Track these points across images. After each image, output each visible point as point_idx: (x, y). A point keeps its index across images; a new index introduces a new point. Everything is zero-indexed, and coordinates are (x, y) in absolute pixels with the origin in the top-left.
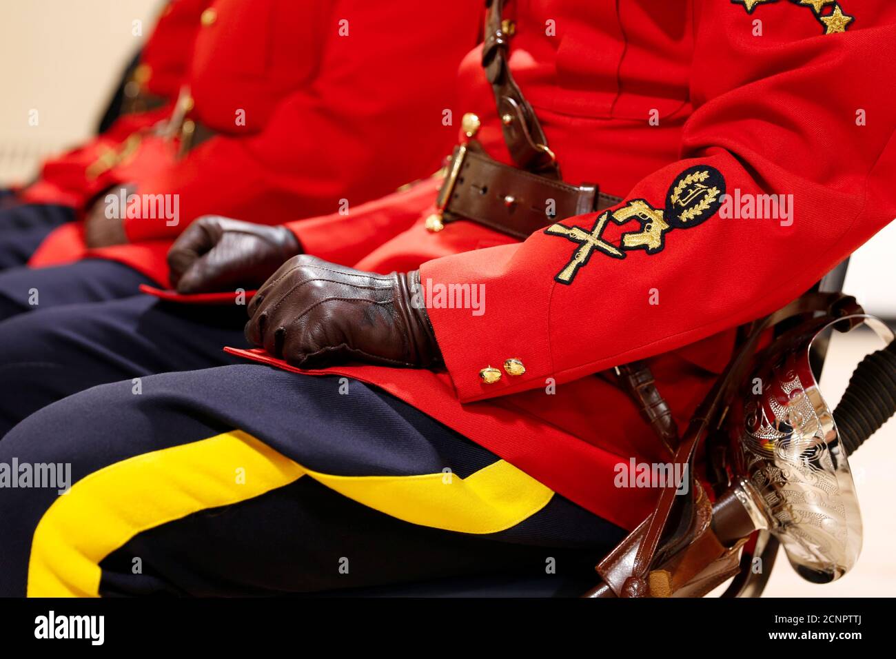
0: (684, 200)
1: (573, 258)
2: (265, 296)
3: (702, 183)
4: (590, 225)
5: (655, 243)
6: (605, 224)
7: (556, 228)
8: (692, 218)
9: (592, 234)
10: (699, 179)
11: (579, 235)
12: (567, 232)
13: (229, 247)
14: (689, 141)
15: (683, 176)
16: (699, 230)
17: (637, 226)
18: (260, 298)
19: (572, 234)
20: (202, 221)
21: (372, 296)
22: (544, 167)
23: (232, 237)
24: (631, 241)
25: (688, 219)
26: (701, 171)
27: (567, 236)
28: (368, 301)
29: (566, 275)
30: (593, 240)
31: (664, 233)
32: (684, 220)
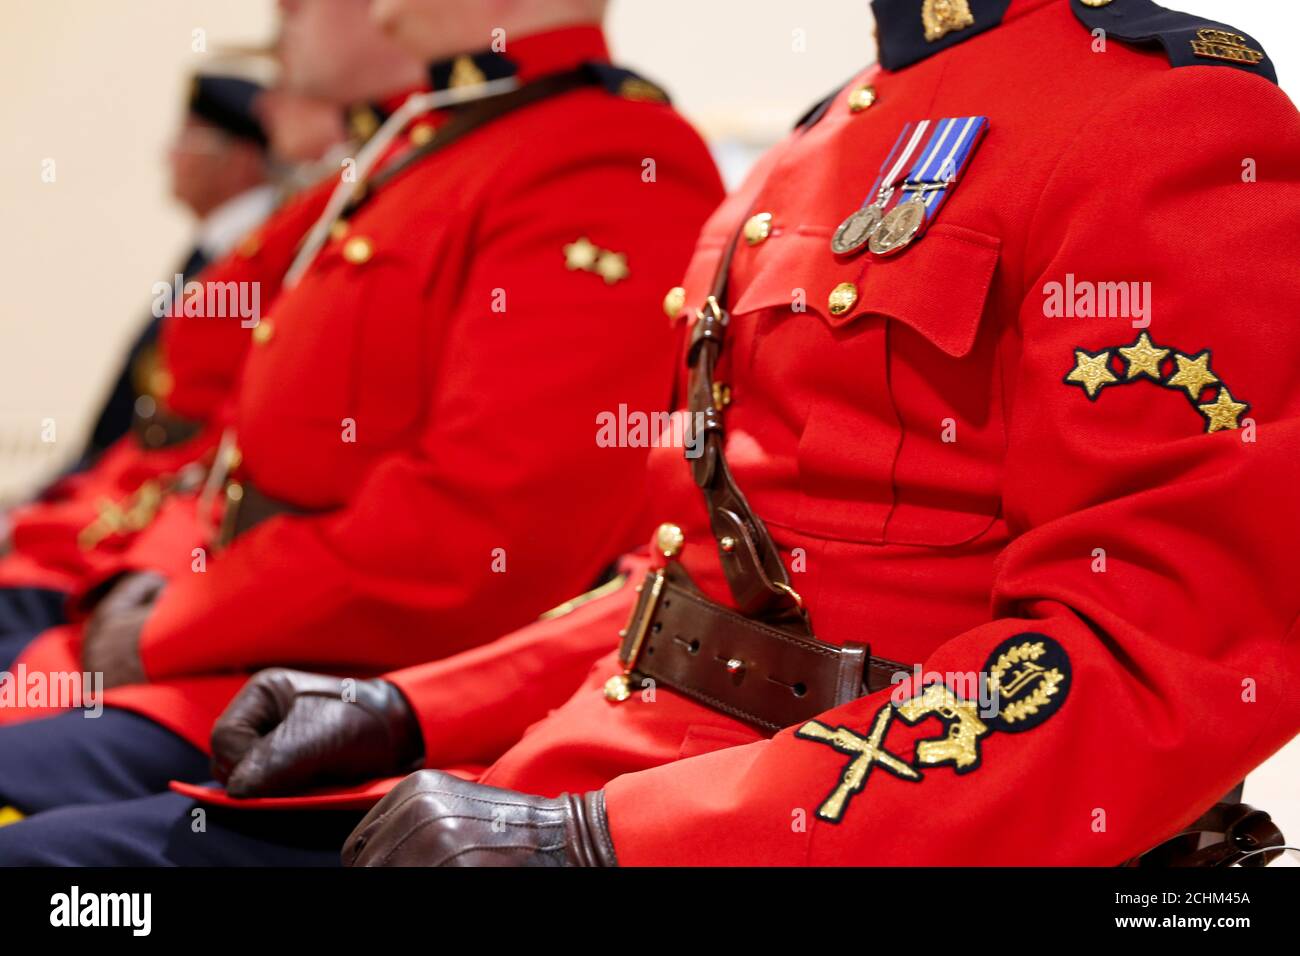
0: (1008, 687)
1: (841, 781)
2: (368, 839)
3: (1035, 662)
4: (866, 724)
5: (967, 757)
6: (889, 724)
7: (812, 728)
8: (1022, 717)
9: (868, 740)
10: (1029, 656)
11: (850, 742)
12: (829, 736)
13: (305, 720)
14: (1007, 586)
15: (1004, 649)
16: (1036, 737)
17: (937, 727)
18: (361, 841)
19: (838, 740)
20: (263, 678)
21: (535, 839)
22: (784, 615)
23: (309, 702)
24: (931, 753)
25: (1017, 719)
26: (1033, 642)
27: (830, 743)
28: (527, 848)
29: (832, 809)
30: (870, 750)
31: (979, 740)
32: (1011, 720)
